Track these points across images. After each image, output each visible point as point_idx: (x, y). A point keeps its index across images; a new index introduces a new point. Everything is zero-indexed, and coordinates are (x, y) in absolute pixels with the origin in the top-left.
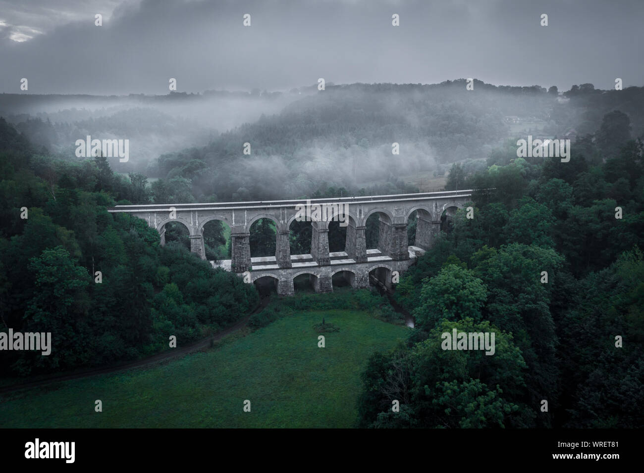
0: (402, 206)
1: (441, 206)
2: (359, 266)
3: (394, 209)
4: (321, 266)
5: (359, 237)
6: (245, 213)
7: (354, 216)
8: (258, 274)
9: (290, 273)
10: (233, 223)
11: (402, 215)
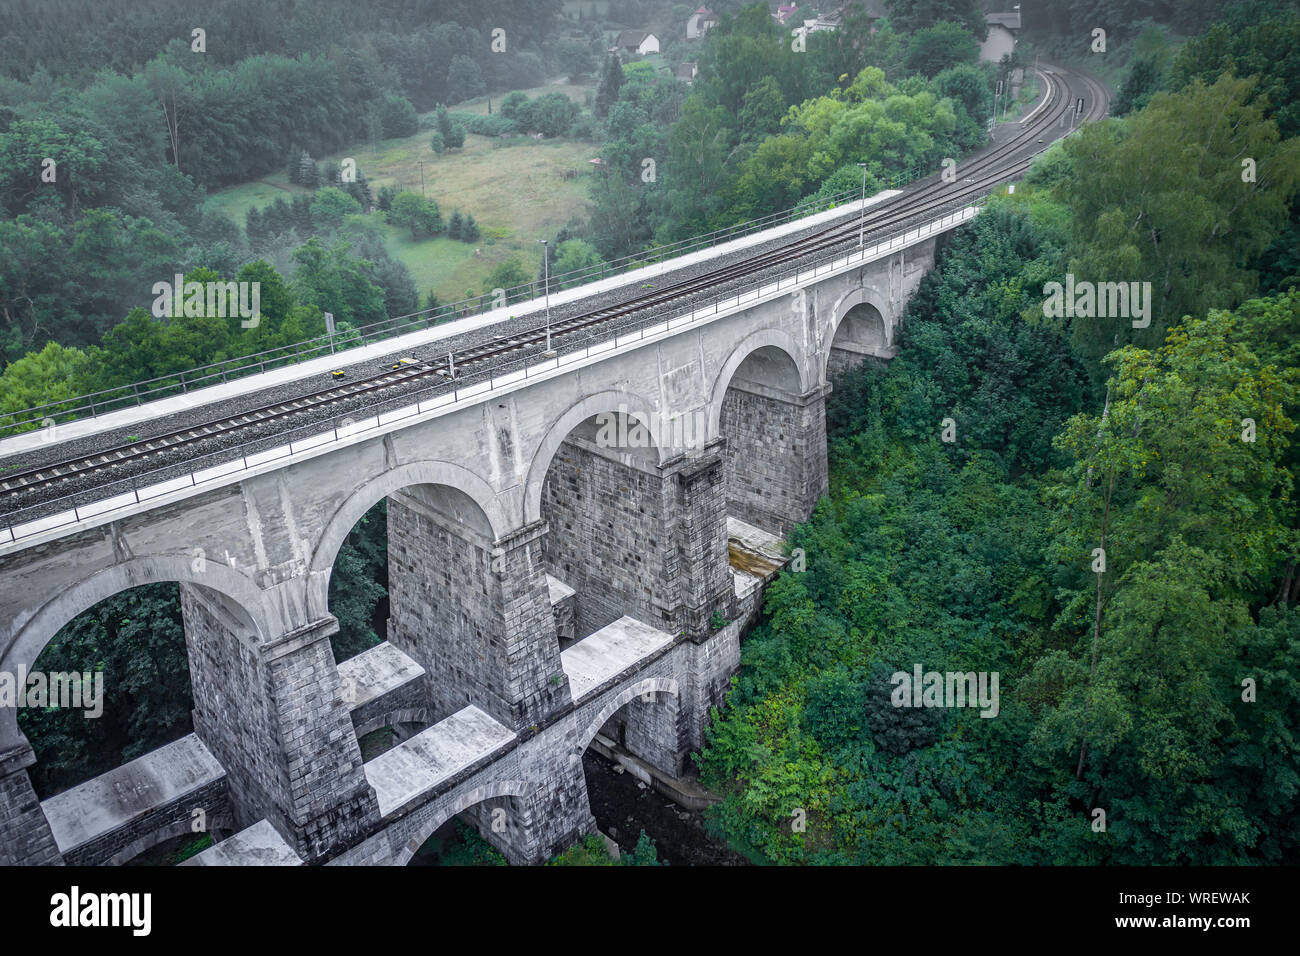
0: (691, 354)
3: (662, 377)
7: (476, 480)
11: (697, 398)
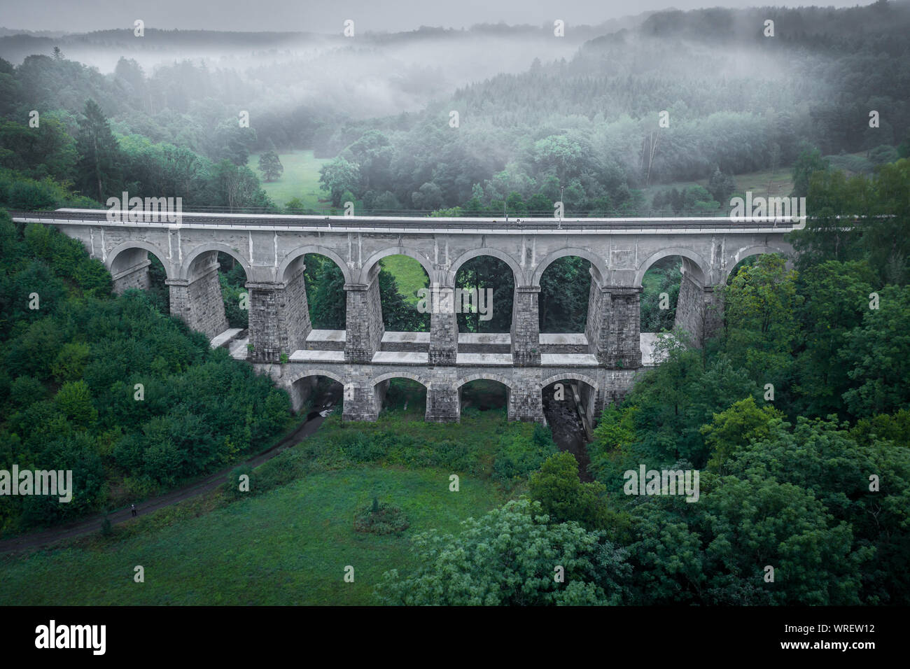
0: (630, 246)
1: (732, 252)
2: (520, 372)
3: (611, 252)
4: (434, 365)
5: (524, 310)
6: (275, 240)
7: (514, 263)
8: (302, 370)
9: (367, 374)
10: (249, 259)
11: (631, 266)
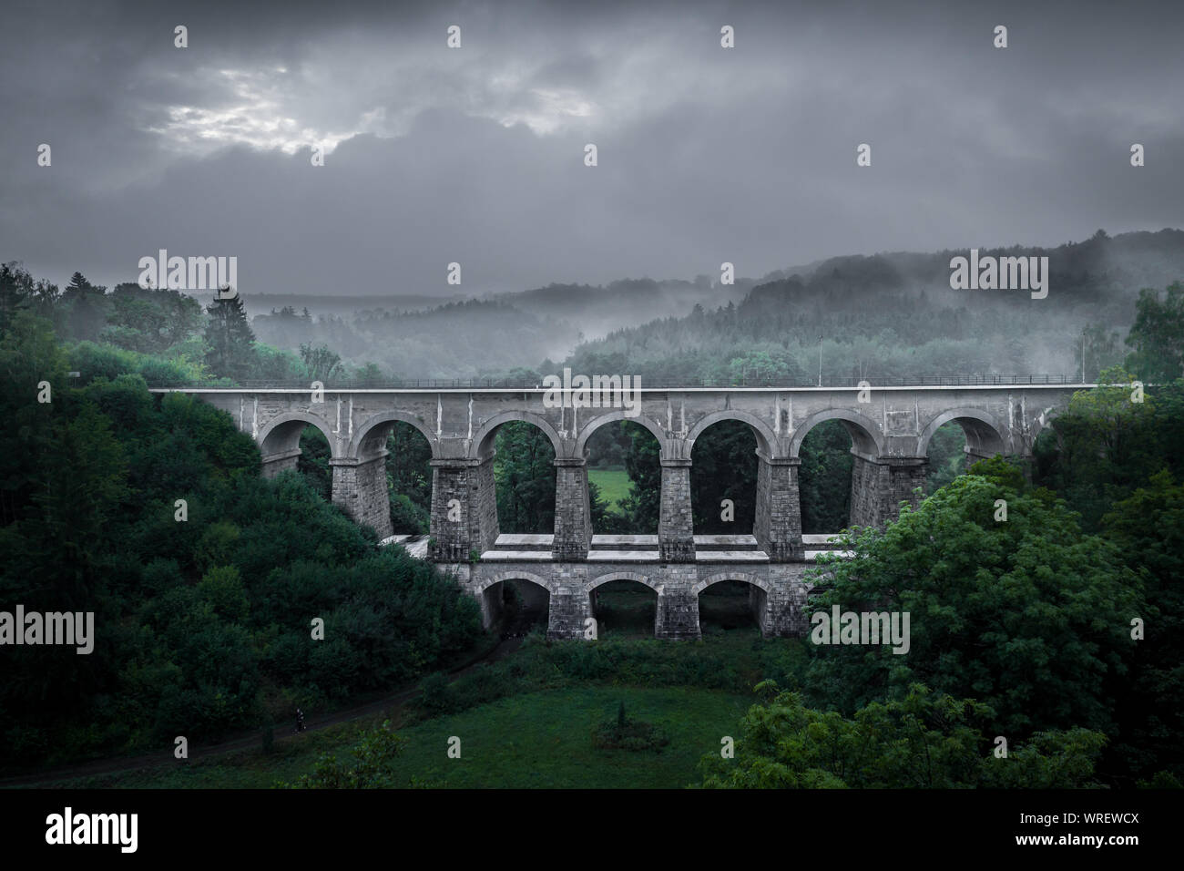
0: (909, 405)
1: (1034, 413)
2: (779, 571)
3: (885, 414)
4: (667, 562)
5: (781, 489)
6: (470, 404)
7: (766, 428)
8: (497, 572)
9: (580, 576)
10: (437, 430)
11: (911, 430)
